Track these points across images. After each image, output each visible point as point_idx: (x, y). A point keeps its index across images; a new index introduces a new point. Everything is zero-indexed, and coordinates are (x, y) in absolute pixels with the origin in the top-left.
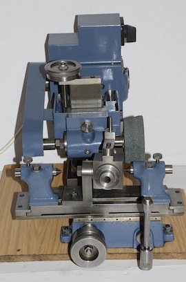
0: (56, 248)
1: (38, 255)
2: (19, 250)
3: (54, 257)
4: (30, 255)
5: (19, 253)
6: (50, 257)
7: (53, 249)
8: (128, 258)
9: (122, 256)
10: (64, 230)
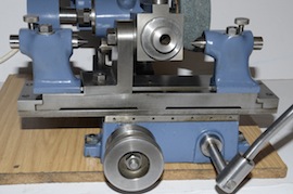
0: (76, 163)
1: (48, 174)
2: (17, 167)
3: (74, 177)
4: (34, 174)
5: (17, 171)
6: (67, 177)
7: (71, 164)
8: (187, 178)
9: (178, 174)
10: (89, 139)
